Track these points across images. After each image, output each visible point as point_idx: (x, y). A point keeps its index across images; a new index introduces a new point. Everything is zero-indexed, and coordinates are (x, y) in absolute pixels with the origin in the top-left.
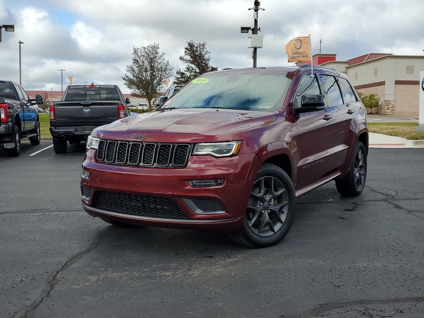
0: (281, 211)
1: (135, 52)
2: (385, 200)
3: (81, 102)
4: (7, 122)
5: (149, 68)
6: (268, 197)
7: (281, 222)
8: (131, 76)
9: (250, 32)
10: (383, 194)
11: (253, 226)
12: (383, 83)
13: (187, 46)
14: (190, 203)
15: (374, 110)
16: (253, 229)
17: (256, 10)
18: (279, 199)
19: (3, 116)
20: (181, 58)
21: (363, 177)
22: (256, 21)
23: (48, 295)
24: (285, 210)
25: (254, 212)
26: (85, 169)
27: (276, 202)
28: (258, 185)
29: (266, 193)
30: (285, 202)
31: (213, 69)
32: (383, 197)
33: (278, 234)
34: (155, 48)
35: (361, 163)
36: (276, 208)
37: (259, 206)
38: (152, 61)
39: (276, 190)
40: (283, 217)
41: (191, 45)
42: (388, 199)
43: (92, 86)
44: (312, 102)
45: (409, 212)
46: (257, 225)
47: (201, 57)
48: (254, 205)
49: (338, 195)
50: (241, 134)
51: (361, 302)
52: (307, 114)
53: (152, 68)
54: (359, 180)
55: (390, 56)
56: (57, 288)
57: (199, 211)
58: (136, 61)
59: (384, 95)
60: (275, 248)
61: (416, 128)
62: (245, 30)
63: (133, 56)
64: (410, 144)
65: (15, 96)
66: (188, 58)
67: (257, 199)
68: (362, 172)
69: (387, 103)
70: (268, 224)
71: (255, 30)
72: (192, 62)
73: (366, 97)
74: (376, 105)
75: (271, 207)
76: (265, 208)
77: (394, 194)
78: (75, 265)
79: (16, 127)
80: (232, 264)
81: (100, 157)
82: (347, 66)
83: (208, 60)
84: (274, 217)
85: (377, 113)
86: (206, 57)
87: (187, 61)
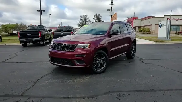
0: (104, 63)
1: (81, 17)
2: (140, 60)
3: (61, 31)
4: (41, 37)
5: (84, 21)
6: (99, 60)
7: (104, 66)
8: (80, 24)
9: (110, 11)
10: (140, 58)
11: (95, 68)
12: (152, 25)
13: (95, 15)
14: (75, 61)
15: (149, 33)
16: (95, 69)
17: (112, 5)
18: (103, 60)
19: (40, 35)
20: (93, 18)
21: (134, 53)
22: (112, 8)
23: (33, 86)
24: (105, 63)
25: (95, 64)
26: (49, 51)
27: (102, 61)
28: (97, 56)
29: (99, 59)
30: (105, 61)
31: (102, 21)
32: (139, 59)
33: (103, 70)
34: (86, 16)
35: (133, 49)
36: (102, 63)
37: (97, 62)
38: (85, 19)
39: (102, 58)
40: (104, 65)
41: (96, 15)
42: (141, 60)
43: (65, 27)
44: (115, 32)
45: (146, 64)
46: (96, 68)
47: (99, 18)
48: (96, 62)
49: (127, 58)
50: (91, 42)
51: (119, 91)
52: (114, 36)
53: (85, 21)
54: (133, 54)
55: (154, 17)
56: (36, 84)
57: (78, 64)
58: (81, 19)
59: (152, 28)
60: (101, 74)
61: (157, 38)
62: (109, 10)
63: (80, 18)
64: (154, 43)
65: (44, 30)
66: (95, 18)
67: (96, 60)
68: (134, 52)
69: (153, 31)
70: (99, 67)
71: (112, 10)
72: (96, 19)
73: (146, 29)
74: (149, 31)
75: (101, 63)
76: (99, 63)
77: (143, 58)
78: (44, 78)
79: (44, 38)
80: (87, 79)
81: (53, 48)
82: (141, 20)
83: (101, 19)
84: (102, 65)
85: (150, 34)
86: (100, 18)
87: (95, 19)
